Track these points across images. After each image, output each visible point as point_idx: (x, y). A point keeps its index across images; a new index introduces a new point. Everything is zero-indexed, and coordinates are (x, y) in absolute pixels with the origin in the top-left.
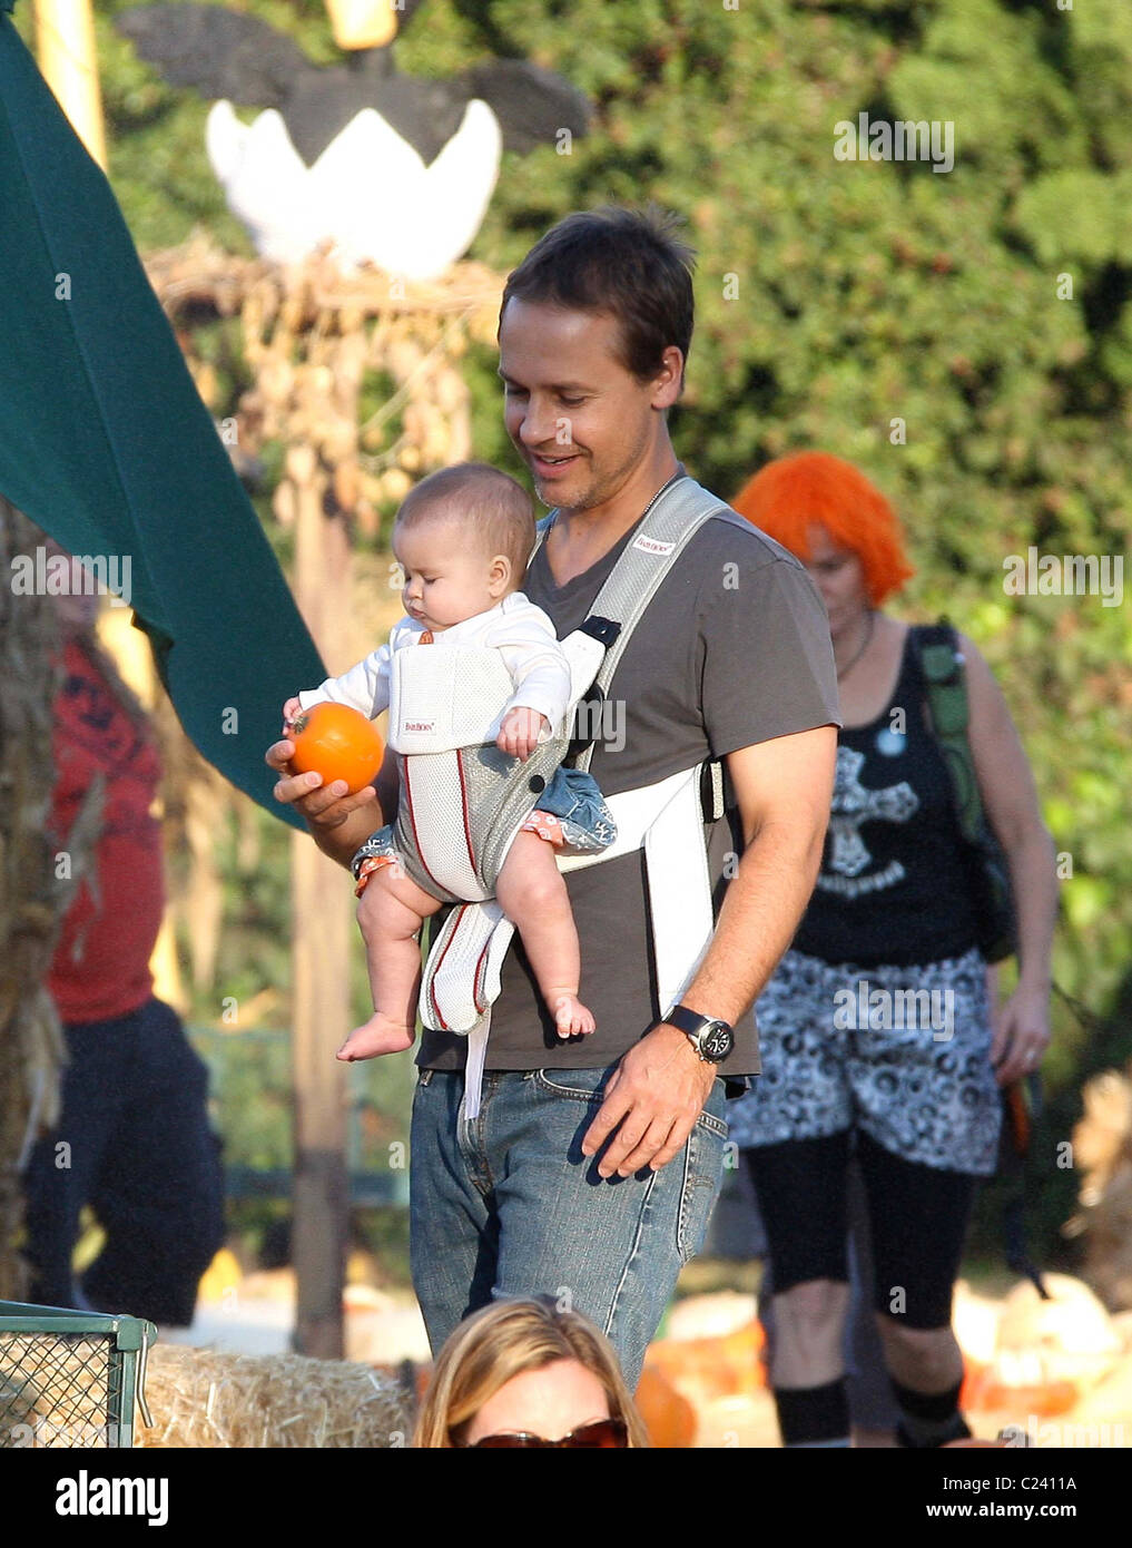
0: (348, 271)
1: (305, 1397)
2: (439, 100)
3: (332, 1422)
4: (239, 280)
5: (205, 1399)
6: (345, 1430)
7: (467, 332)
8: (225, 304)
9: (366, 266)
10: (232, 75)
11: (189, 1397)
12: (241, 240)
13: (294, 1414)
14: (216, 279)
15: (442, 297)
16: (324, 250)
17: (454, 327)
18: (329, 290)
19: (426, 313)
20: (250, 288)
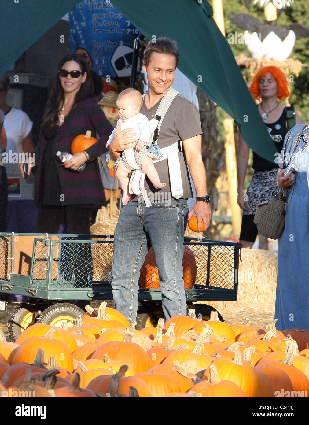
0: (269, 60)
1: (264, 257)
2: (284, 30)
3: (269, 261)
4: (249, 62)
5: (247, 257)
6: (271, 263)
7: (289, 70)
8: (247, 66)
9: (272, 59)
10: (248, 26)
11: (244, 257)
12: (250, 55)
13: (262, 260)
14: (245, 62)
15: (285, 64)
16: (264, 56)
17: (287, 69)
18: (265, 63)
19: (282, 67)
20: (252, 63)
